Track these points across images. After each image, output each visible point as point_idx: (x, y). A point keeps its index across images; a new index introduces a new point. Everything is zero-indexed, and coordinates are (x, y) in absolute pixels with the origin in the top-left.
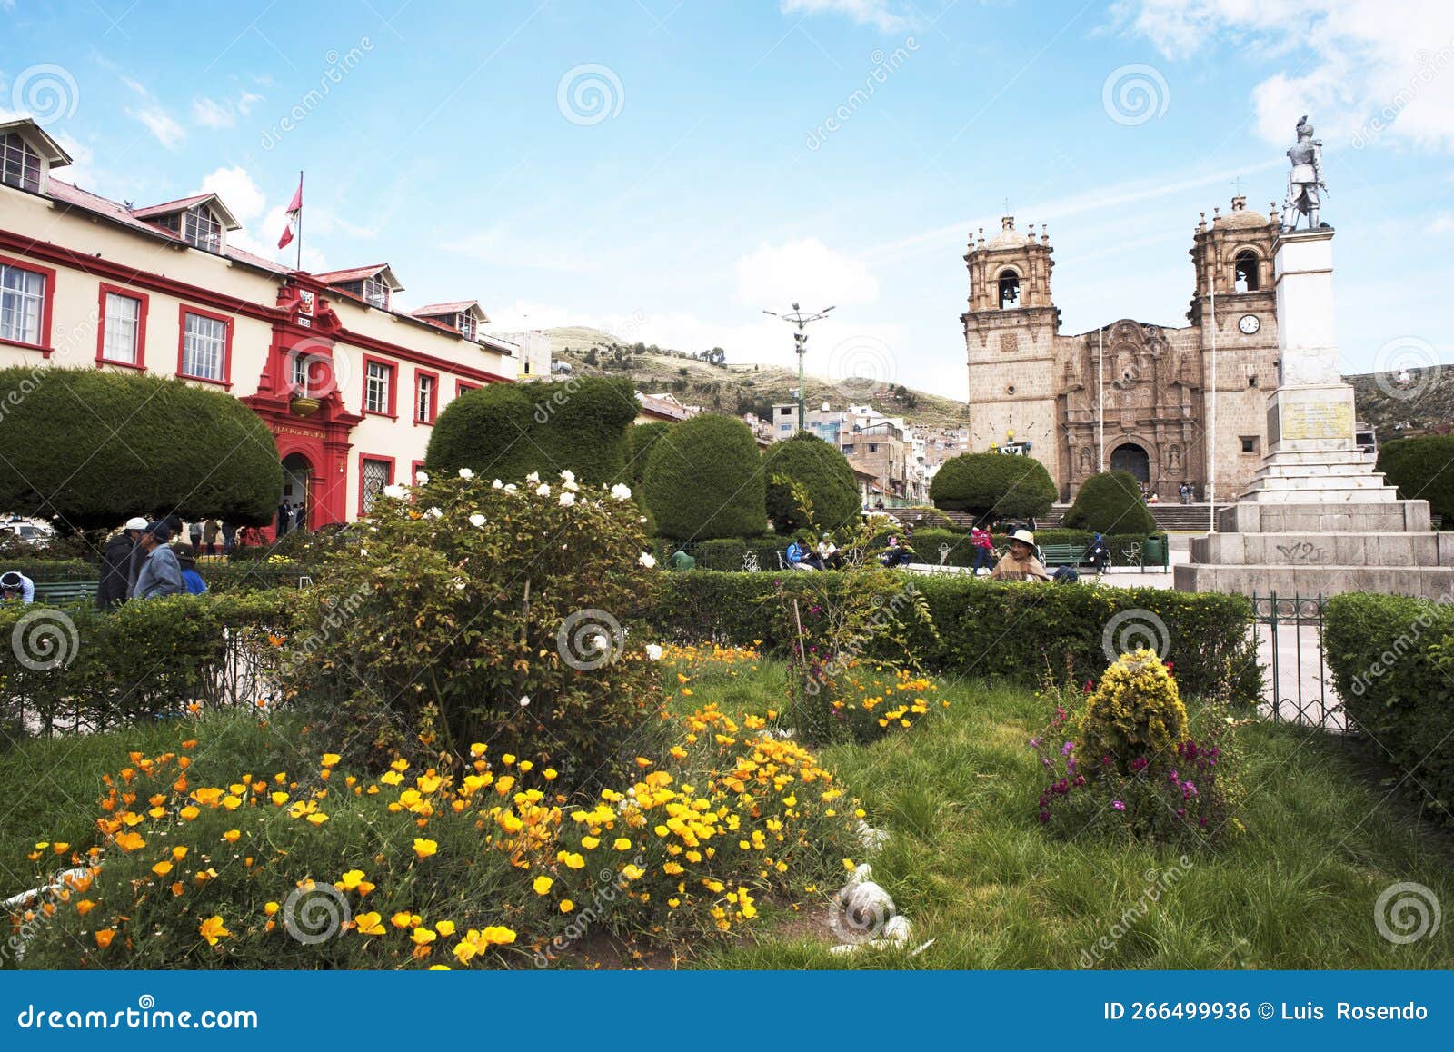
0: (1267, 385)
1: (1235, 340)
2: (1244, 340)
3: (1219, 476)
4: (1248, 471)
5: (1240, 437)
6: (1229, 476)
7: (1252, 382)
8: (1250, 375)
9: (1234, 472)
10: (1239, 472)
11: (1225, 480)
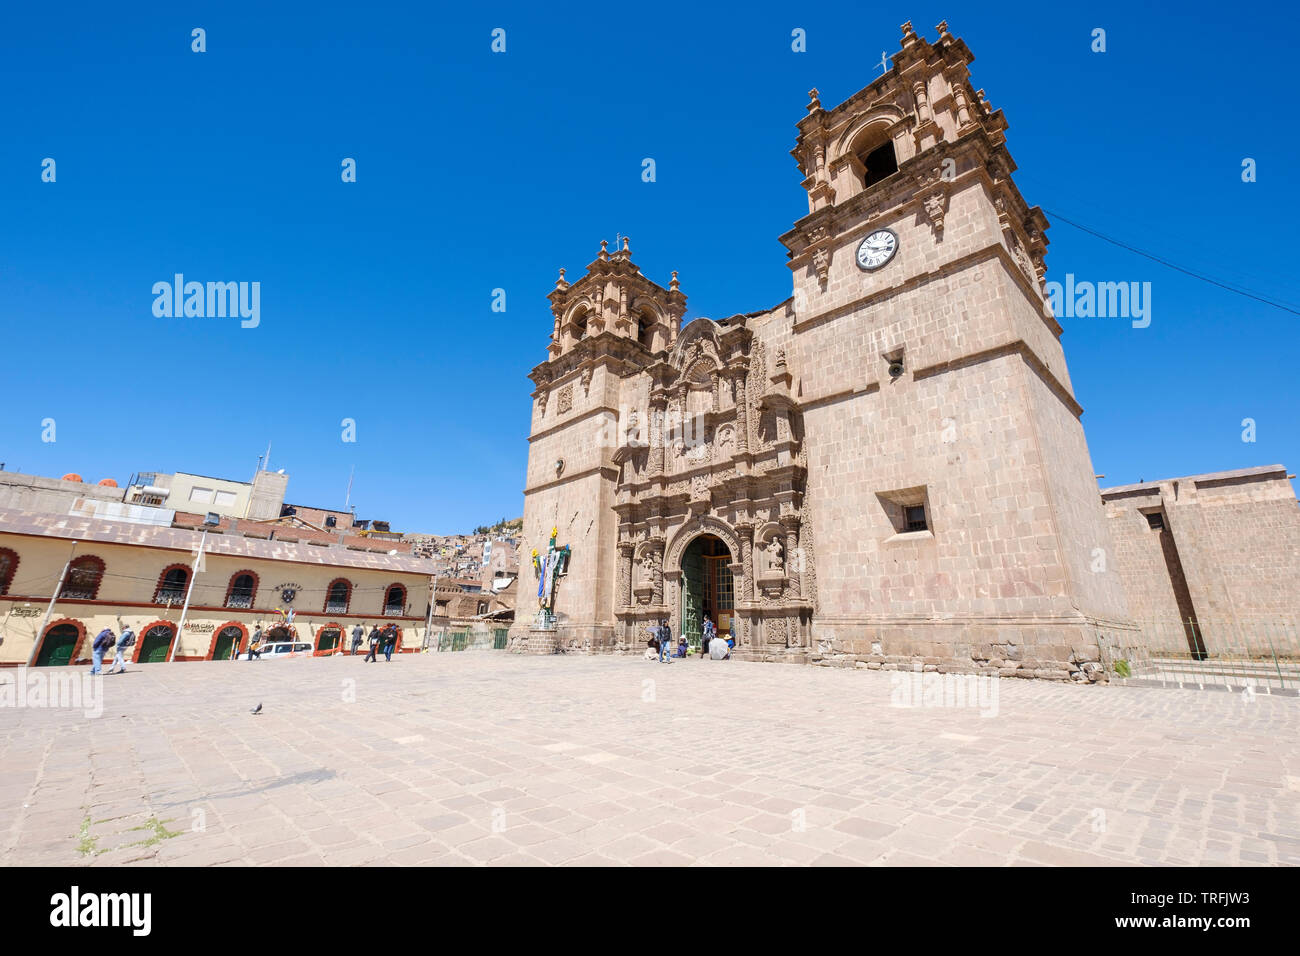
0: (927, 363)
1: (852, 289)
2: (871, 284)
3: (843, 597)
4: (908, 582)
5: (884, 499)
6: (865, 595)
7: (897, 367)
8: (888, 349)
9: (874, 586)
10: (885, 584)
11: (856, 606)
